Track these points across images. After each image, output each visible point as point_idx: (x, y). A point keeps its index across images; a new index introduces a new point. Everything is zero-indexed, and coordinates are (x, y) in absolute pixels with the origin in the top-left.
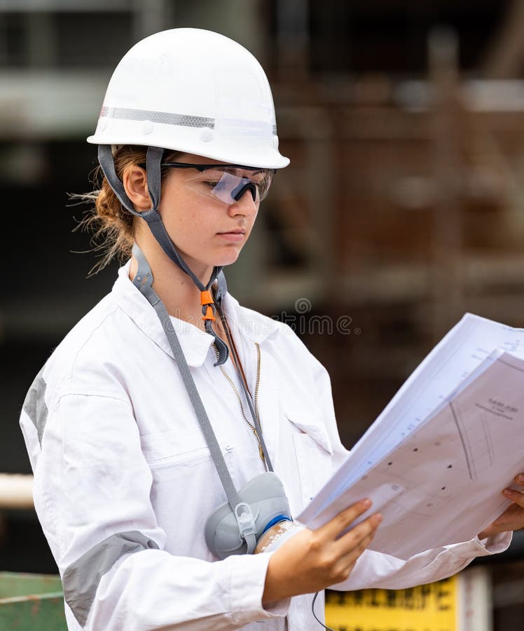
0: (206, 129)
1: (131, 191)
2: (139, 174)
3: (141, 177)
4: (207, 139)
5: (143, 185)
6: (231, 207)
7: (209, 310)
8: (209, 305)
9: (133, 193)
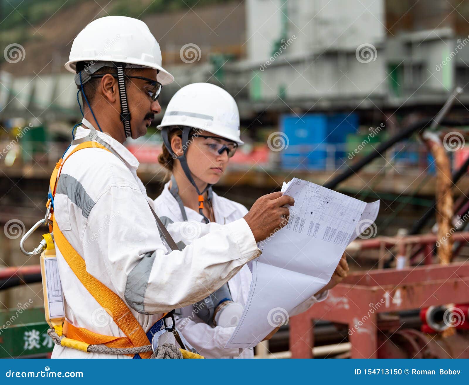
0: (210, 121)
1: (174, 148)
2: (179, 140)
3: (179, 142)
4: (209, 125)
5: (179, 146)
6: (217, 157)
7: (202, 204)
8: (202, 202)
9: (175, 149)
